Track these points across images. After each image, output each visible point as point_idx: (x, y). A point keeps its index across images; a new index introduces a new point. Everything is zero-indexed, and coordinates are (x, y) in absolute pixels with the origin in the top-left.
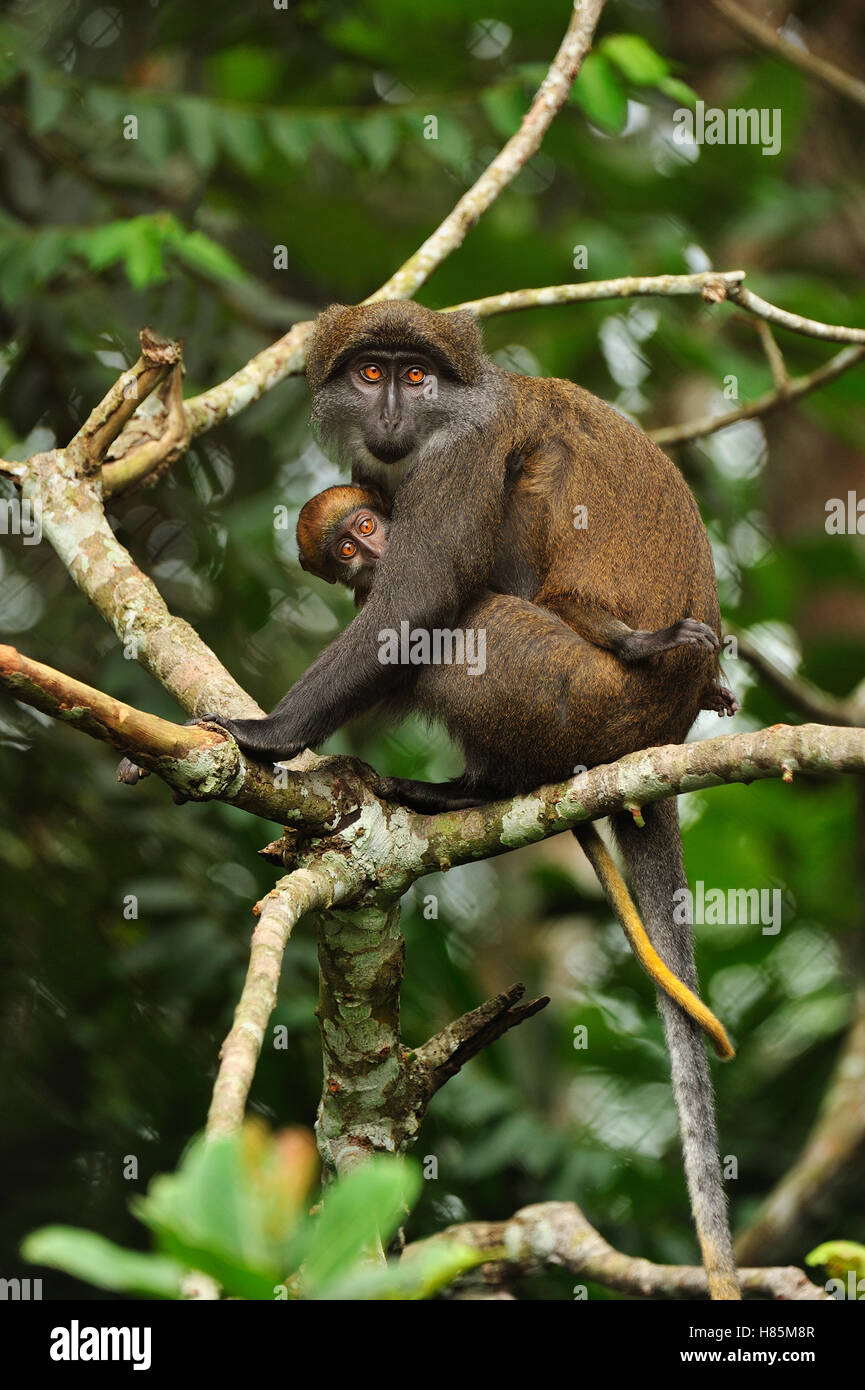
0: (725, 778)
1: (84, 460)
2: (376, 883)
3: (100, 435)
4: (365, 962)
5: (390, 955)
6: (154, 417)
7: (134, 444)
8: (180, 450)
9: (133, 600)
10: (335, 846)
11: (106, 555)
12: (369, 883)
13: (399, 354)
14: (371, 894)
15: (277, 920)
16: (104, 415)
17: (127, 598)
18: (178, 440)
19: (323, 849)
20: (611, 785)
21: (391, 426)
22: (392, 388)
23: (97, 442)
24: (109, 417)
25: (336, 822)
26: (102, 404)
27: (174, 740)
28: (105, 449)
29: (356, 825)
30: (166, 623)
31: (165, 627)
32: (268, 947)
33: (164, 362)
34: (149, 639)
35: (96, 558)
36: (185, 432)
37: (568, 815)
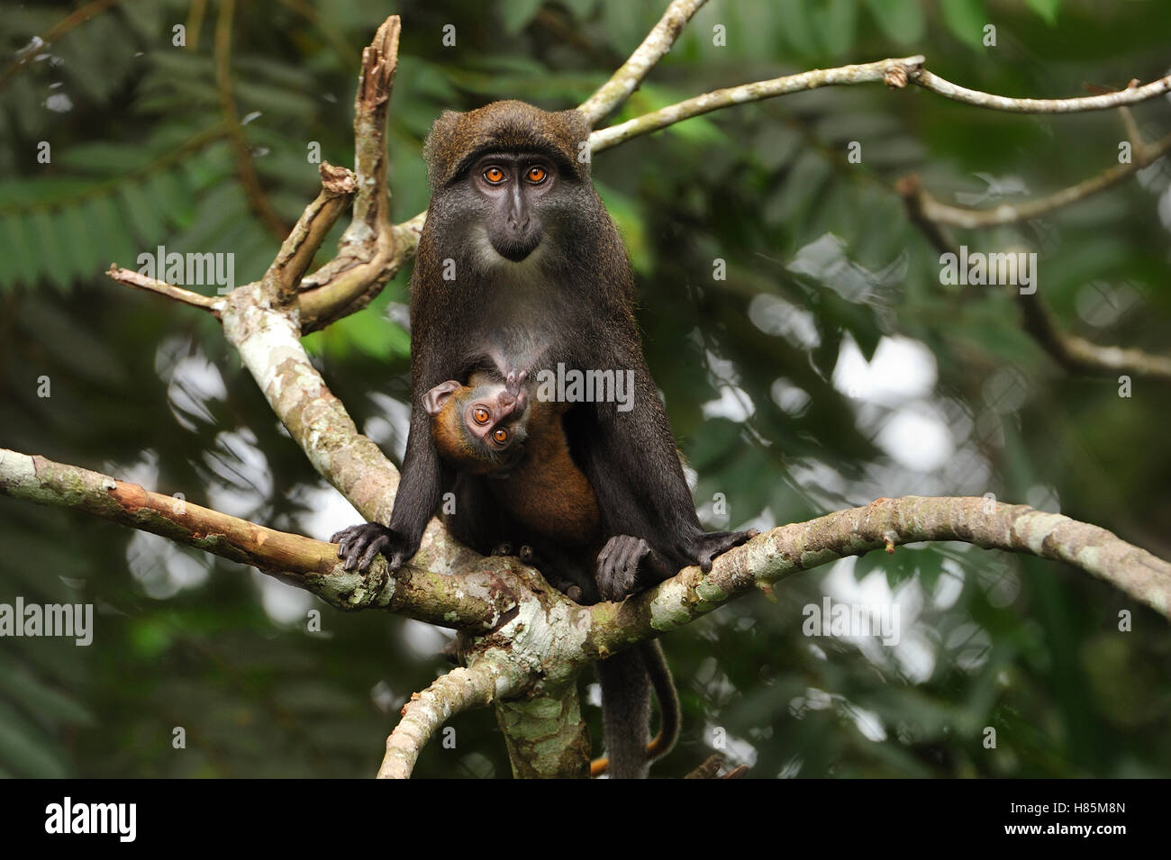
0: (840, 553)
1: (278, 291)
2: (542, 675)
3: (291, 266)
4: (547, 748)
5: (571, 740)
6: (364, 241)
7: (342, 270)
8: (390, 271)
9: (317, 421)
10: (496, 643)
11: (296, 380)
12: (535, 675)
13: (521, 156)
14: (540, 685)
15: (414, 721)
16: (293, 246)
17: (313, 419)
18: (389, 261)
19: (485, 647)
20: (741, 566)
21: (520, 227)
22: (516, 190)
23: (289, 273)
24: (298, 247)
25: (495, 620)
26: (291, 236)
27: (318, 557)
28: (297, 279)
29: (515, 621)
30: (347, 441)
31: (346, 445)
32: (399, 749)
33: (343, 192)
34: (331, 458)
35: (287, 383)
36: (396, 253)
37: (707, 597)
